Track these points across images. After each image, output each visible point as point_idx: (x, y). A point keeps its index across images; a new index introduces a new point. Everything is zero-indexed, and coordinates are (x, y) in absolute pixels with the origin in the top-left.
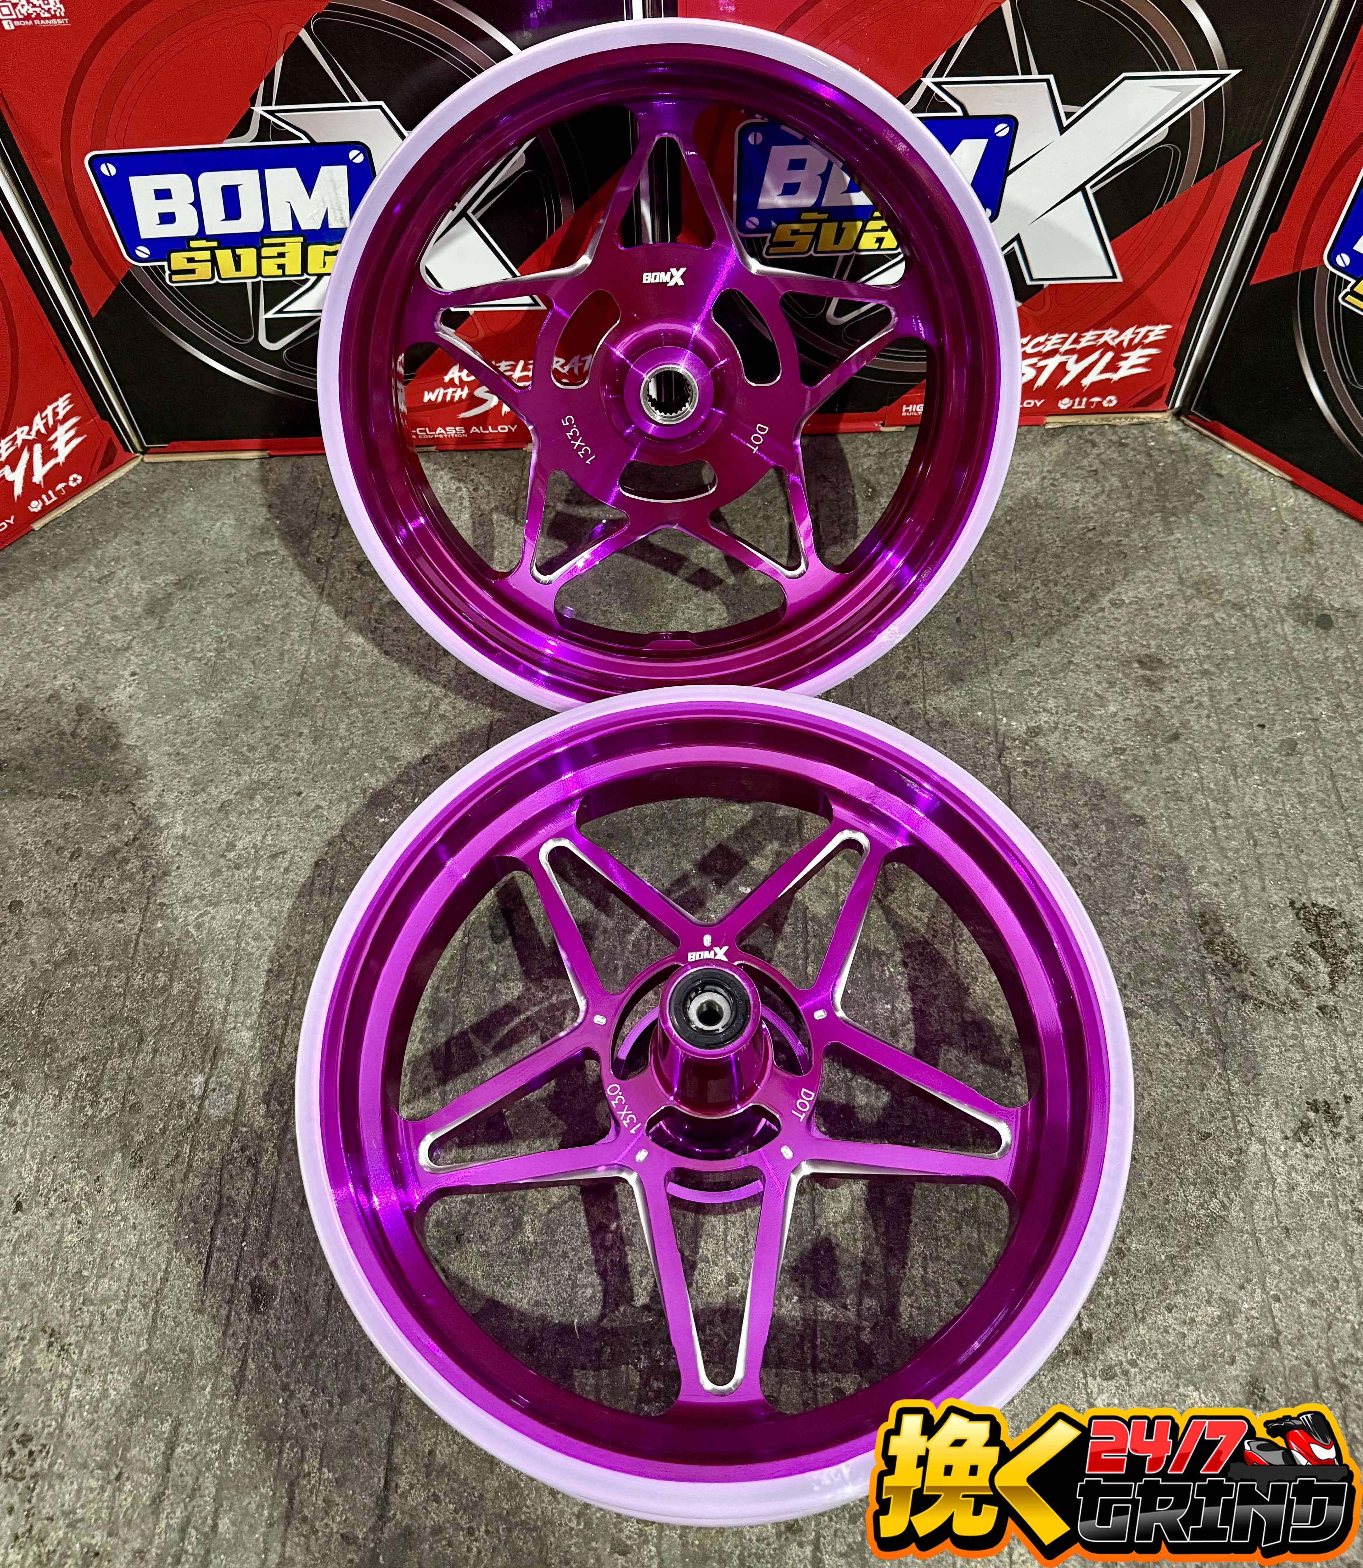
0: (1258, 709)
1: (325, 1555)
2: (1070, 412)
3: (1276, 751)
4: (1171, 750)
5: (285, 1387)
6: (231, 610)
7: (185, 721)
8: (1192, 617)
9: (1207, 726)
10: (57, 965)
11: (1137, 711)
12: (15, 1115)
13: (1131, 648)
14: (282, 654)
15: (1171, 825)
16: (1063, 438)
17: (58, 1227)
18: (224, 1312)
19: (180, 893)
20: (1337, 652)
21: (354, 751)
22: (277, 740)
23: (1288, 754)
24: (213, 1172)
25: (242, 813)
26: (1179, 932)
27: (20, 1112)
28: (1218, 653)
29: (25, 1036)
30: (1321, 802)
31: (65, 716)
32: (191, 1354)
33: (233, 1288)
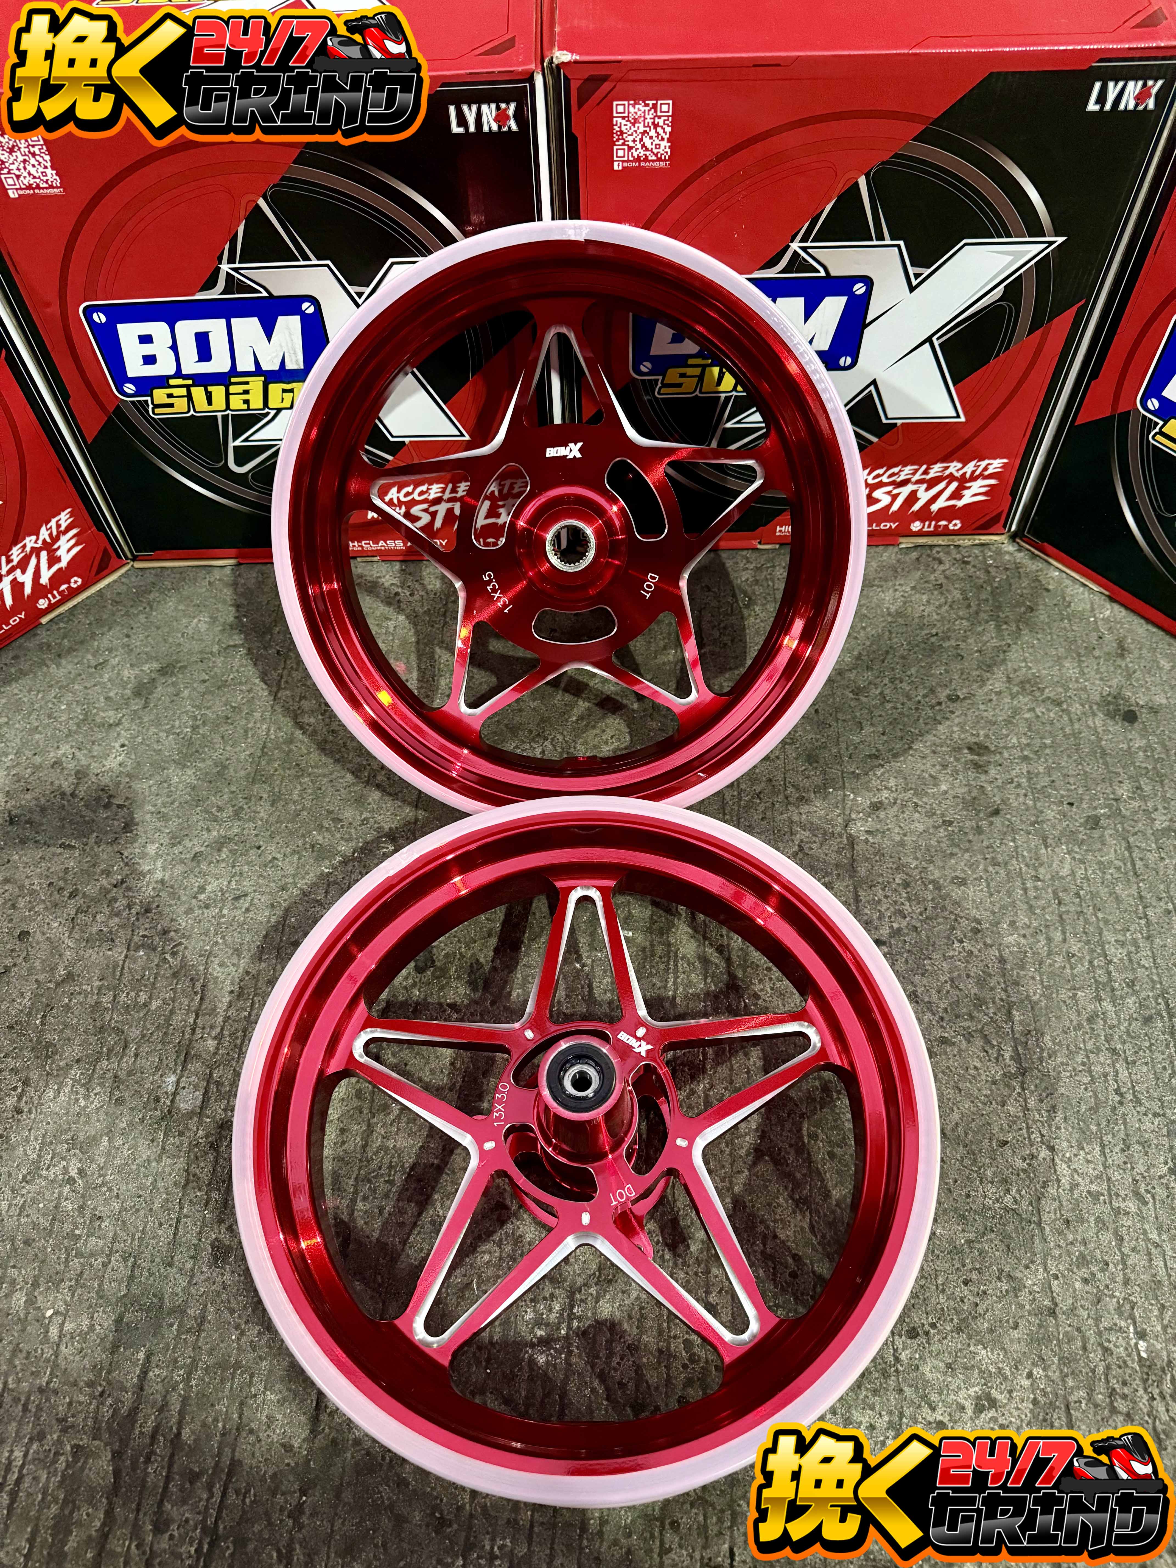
0: (1068, 790)
2: (921, 534)
3: (1081, 825)
4: (991, 823)
5: (237, 1327)
6: (204, 693)
7: (166, 785)
8: (1016, 711)
9: (1025, 804)
10: (58, 984)
11: (965, 789)
12: (22, 1104)
13: (963, 736)
14: (246, 731)
15: (988, 886)
16: (915, 555)
17: (56, 1195)
18: (188, 1266)
19: (159, 927)
20: (1140, 742)
21: (305, 813)
22: (241, 802)
23: (1092, 828)
24: (182, 1154)
25: (211, 862)
26: (990, 975)
28: (1037, 742)
29: (31, 1041)
30: (1118, 869)
31: (66, 780)
32: (162, 1299)
33: (196, 1247)
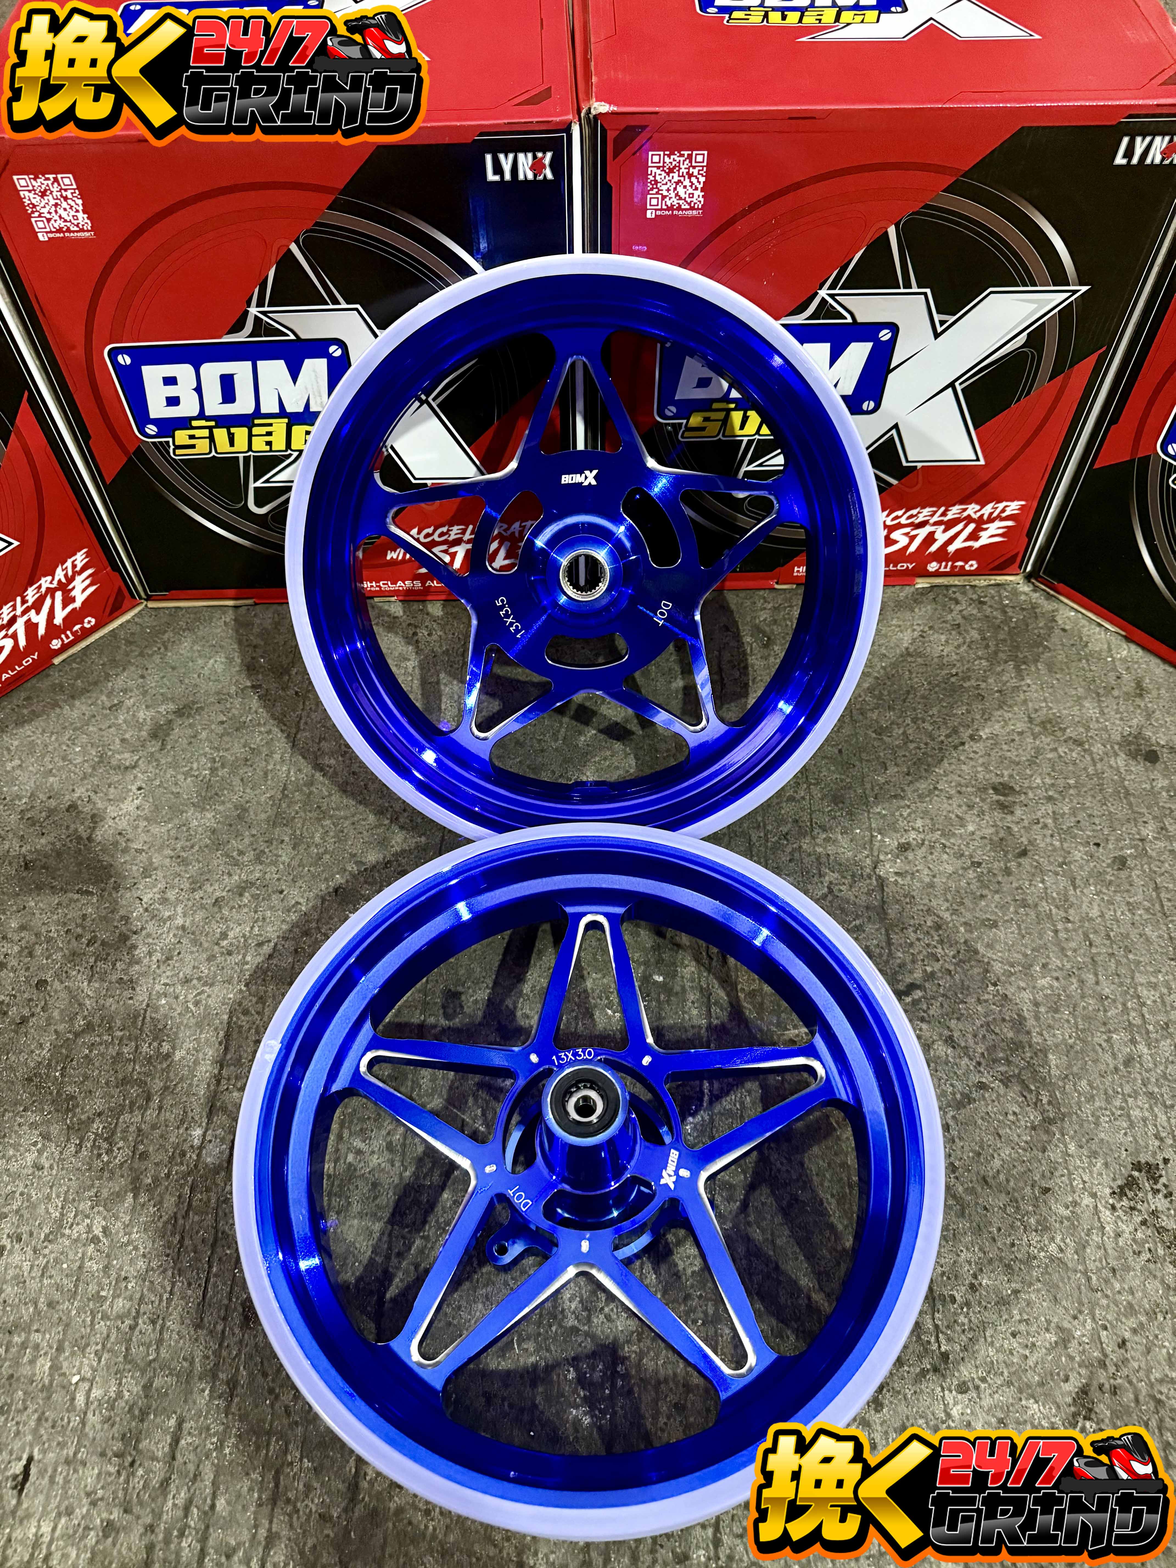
0: (1094, 831)
1: (304, 1532)
2: (937, 574)
3: (1108, 866)
4: (1020, 865)
5: (271, 1391)
6: (223, 735)
7: (185, 829)
8: (1038, 751)
9: (1052, 844)
10: (77, 1035)
11: (991, 830)
13: (987, 776)
14: (266, 774)
15: (1019, 928)
16: (931, 596)
17: (80, 1255)
18: (219, 1328)
19: (181, 974)
20: (1162, 783)
21: (328, 856)
22: (263, 846)
23: (1119, 869)
25: (233, 907)
27: (47, 1158)
28: (1061, 782)
29: (51, 1093)
30: (1147, 910)
31: (82, 823)
32: (192, 1363)
33: (227, 1308)
